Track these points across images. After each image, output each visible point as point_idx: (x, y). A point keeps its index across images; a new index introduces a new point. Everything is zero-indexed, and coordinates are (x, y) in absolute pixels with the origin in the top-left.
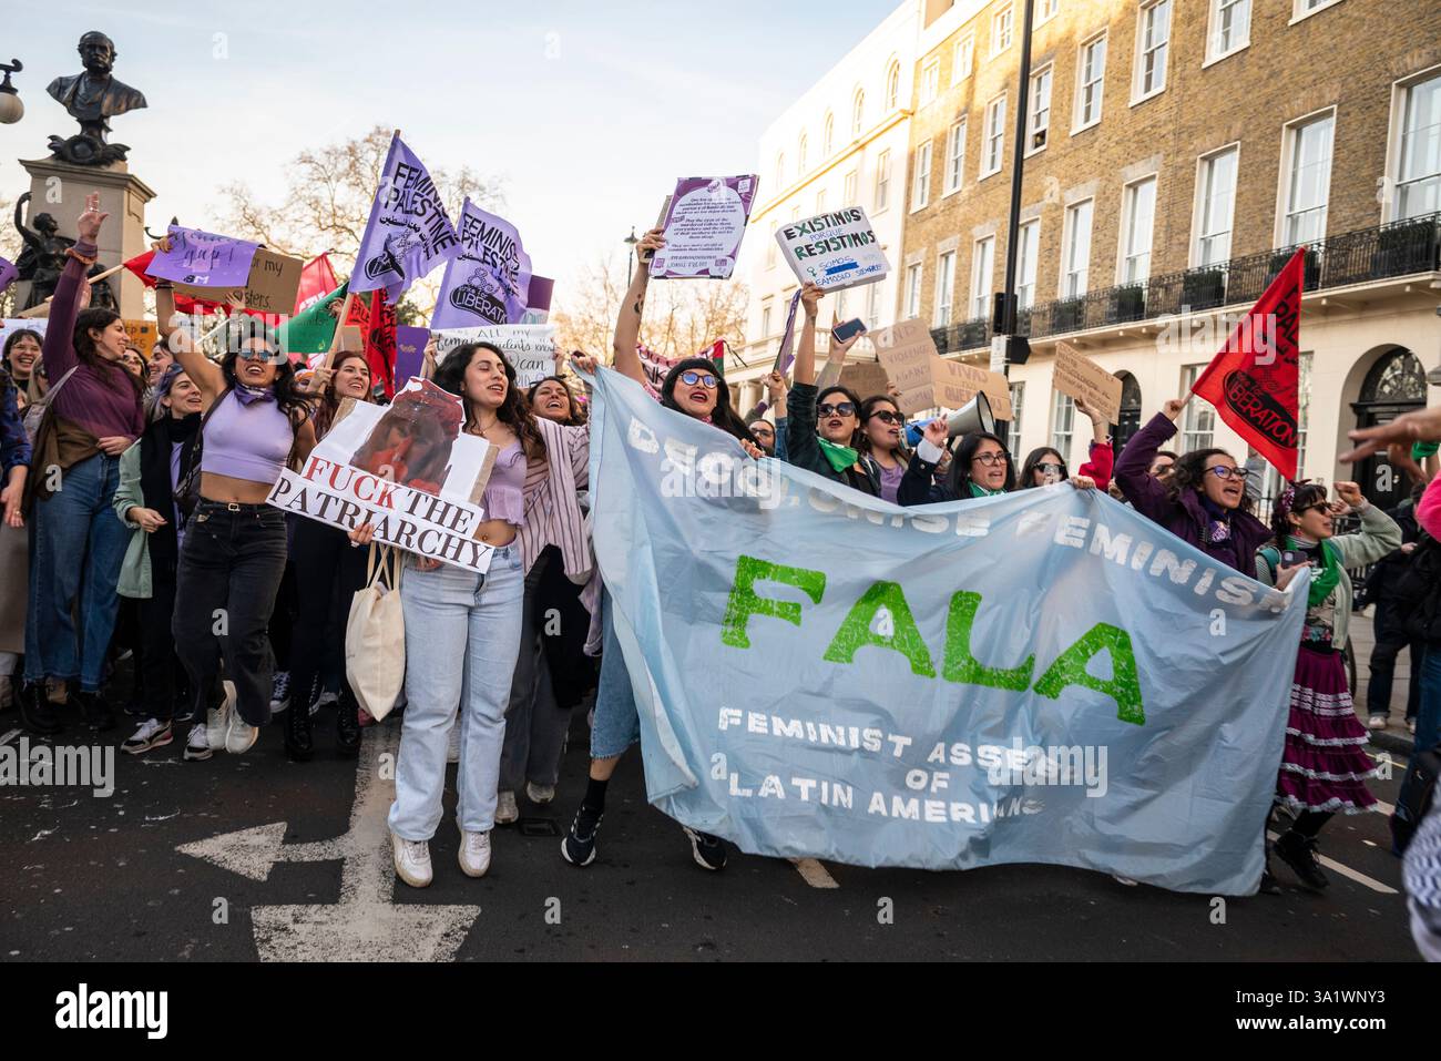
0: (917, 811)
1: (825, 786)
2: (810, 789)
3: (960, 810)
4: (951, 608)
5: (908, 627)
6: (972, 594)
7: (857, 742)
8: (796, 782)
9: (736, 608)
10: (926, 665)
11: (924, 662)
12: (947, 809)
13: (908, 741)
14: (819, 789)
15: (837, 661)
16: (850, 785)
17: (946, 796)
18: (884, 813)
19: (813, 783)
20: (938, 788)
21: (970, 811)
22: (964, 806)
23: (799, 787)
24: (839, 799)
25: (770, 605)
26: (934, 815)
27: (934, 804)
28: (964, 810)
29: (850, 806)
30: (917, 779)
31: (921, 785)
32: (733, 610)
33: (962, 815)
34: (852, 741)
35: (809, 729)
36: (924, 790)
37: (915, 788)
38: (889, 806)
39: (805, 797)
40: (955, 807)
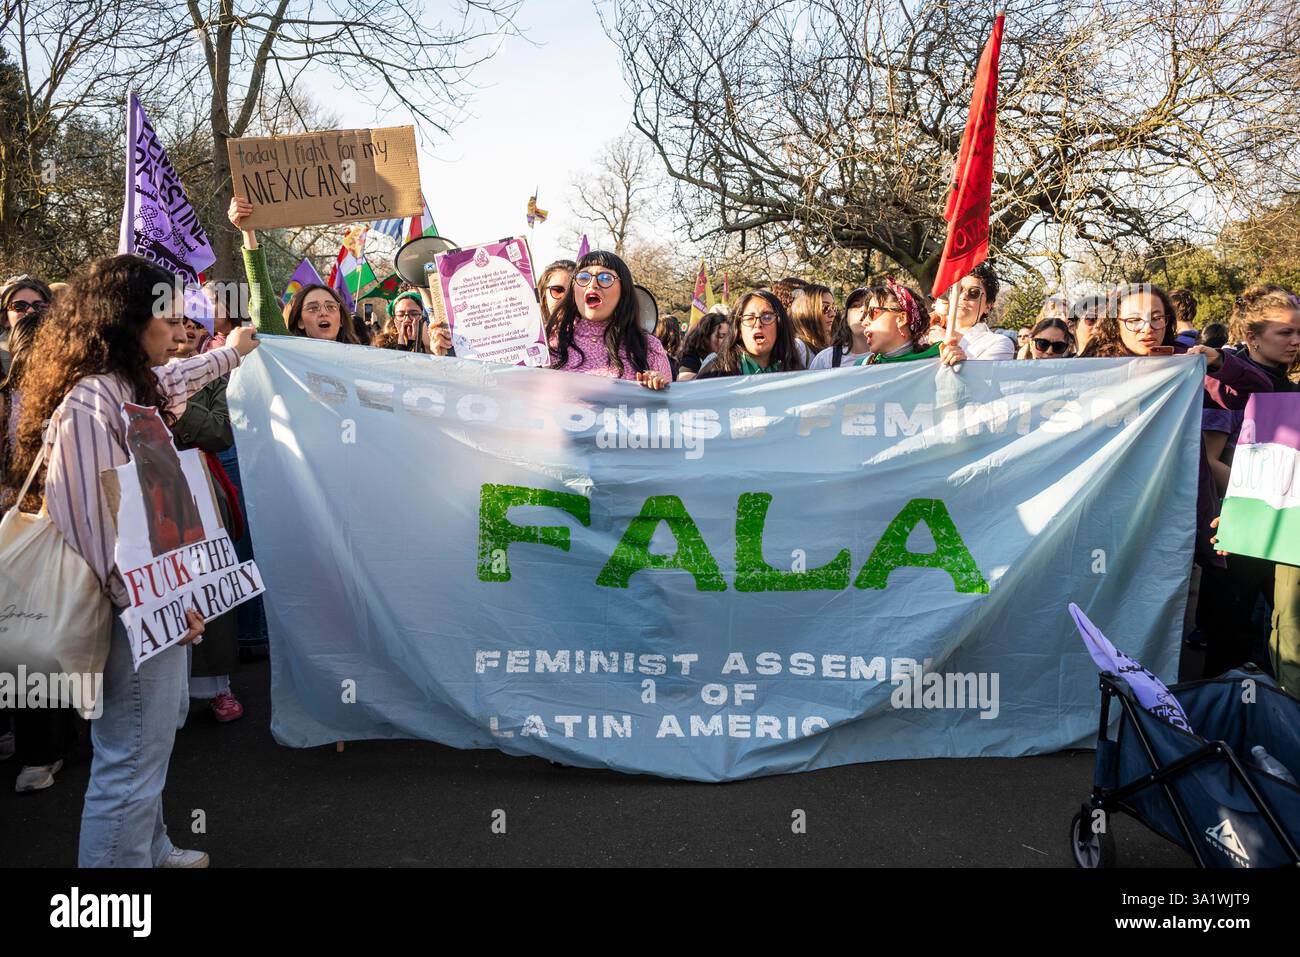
0: (720, 726)
1: (592, 720)
2: (575, 724)
3: (766, 724)
4: (738, 512)
5: (693, 539)
6: (761, 495)
7: (632, 668)
8: (559, 719)
9: (491, 539)
10: (715, 578)
11: (713, 575)
12: (753, 723)
13: (694, 657)
14: (585, 725)
15: (611, 585)
16: (627, 713)
17: (751, 709)
18: (680, 733)
19: (578, 719)
20: (743, 701)
21: (777, 724)
22: (771, 719)
23: (563, 724)
24: (613, 730)
25: (533, 532)
26: (737, 730)
27: (738, 718)
28: (771, 724)
29: (629, 734)
30: (715, 694)
31: (722, 698)
32: (488, 541)
33: (768, 729)
34: (626, 666)
35: (577, 658)
36: (725, 705)
37: (715, 703)
38: (685, 725)
39: (569, 733)
40: (761, 719)
